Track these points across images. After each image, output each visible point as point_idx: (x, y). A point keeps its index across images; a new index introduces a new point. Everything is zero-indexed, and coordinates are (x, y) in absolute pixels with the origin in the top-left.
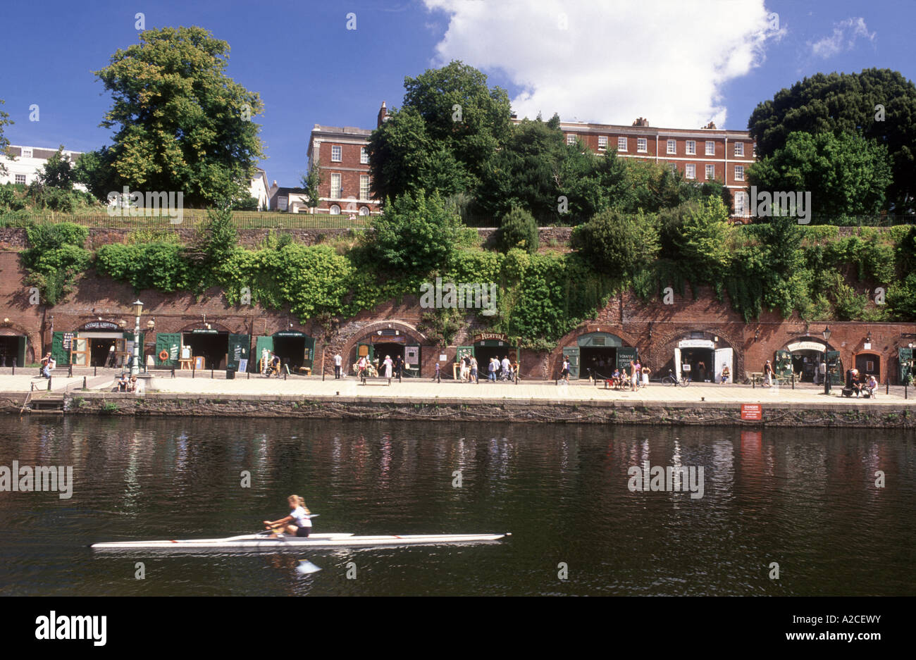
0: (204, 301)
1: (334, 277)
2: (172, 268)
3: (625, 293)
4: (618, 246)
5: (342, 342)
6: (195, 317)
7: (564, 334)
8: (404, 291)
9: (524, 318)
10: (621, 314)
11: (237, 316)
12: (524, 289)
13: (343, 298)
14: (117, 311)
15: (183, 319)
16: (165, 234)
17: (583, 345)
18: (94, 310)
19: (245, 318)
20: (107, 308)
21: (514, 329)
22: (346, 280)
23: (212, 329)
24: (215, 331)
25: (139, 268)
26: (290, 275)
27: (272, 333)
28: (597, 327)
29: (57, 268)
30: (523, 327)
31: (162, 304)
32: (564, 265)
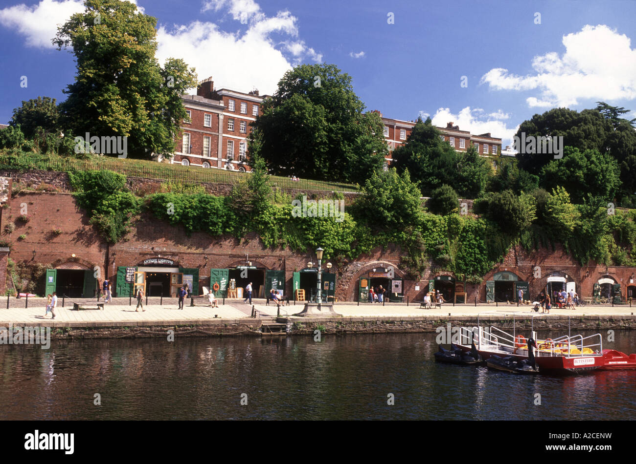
0: (246, 243)
1: (344, 228)
2: (223, 216)
3: (517, 246)
4: (520, 216)
5: (350, 276)
6: (240, 257)
7: (487, 272)
8: (389, 240)
9: (465, 261)
10: (516, 259)
11: (273, 256)
12: (462, 242)
13: (352, 244)
14: (174, 249)
15: (230, 257)
16: (194, 186)
17: (496, 280)
18: (153, 249)
19: (280, 258)
20: (164, 247)
21: (459, 269)
22: (353, 231)
23: (253, 265)
24: (255, 268)
25: (195, 214)
26: (314, 226)
27: (299, 269)
28: (505, 268)
29: (116, 210)
30: (465, 268)
31: (212, 245)
32: (485, 226)
